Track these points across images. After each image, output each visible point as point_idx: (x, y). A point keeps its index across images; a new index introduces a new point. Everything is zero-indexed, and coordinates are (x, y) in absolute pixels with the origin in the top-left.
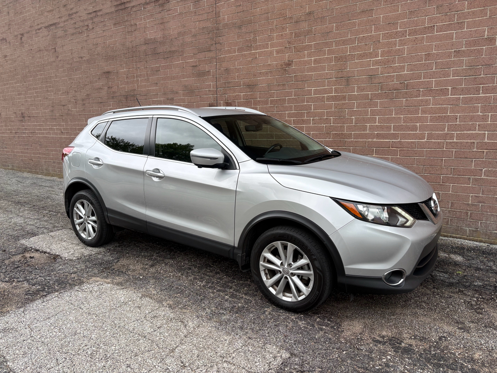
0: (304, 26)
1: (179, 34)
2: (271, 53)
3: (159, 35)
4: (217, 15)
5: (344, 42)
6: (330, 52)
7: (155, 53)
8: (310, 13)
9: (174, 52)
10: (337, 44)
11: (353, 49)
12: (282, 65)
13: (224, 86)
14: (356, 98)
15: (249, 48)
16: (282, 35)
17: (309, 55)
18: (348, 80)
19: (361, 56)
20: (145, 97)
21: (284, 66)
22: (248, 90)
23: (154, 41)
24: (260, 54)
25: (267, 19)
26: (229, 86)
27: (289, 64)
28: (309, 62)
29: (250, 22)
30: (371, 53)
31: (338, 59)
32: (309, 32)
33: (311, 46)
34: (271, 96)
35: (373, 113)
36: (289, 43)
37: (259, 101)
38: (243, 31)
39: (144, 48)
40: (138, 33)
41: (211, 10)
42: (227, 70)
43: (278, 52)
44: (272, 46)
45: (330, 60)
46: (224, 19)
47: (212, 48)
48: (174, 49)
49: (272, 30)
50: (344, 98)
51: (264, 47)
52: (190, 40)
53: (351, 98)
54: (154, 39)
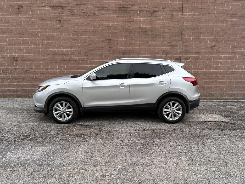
0: (221, 34)
1: (161, 28)
2: (207, 41)
3: (149, 26)
4: (183, 23)
5: (234, 41)
6: (229, 44)
7: (146, 34)
8: (223, 30)
9: (158, 35)
10: (232, 41)
11: (237, 44)
12: (211, 46)
13: (185, 52)
14: (237, 59)
15: (198, 38)
16: (212, 36)
17: (222, 44)
18: (235, 53)
19: (240, 47)
20: (137, 54)
21: (212, 47)
22: (196, 54)
23: (146, 28)
24: (202, 41)
25: (206, 29)
26: (187, 52)
27: (214, 46)
28: (222, 47)
29: (198, 29)
30: (242, 46)
31: (232, 46)
32: (222, 36)
33: (223, 41)
34: (206, 57)
35: (243, 65)
36: (215, 39)
37: (201, 59)
38: (195, 31)
39: (138, 31)
40: (134, 23)
41: (179, 21)
42: (187, 46)
43: (210, 41)
44: (208, 39)
45: (230, 46)
46: (186, 26)
47: (179, 36)
48: (157, 34)
49: (208, 33)
50: (233, 59)
51: (204, 39)
52: (167, 31)
53: (236, 59)
54: (146, 27)
